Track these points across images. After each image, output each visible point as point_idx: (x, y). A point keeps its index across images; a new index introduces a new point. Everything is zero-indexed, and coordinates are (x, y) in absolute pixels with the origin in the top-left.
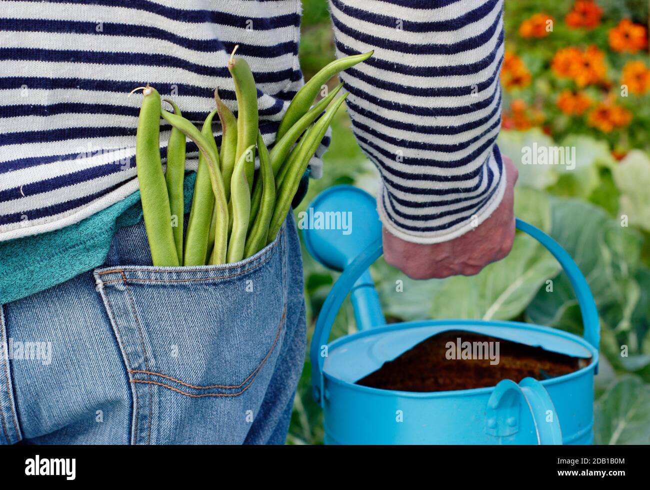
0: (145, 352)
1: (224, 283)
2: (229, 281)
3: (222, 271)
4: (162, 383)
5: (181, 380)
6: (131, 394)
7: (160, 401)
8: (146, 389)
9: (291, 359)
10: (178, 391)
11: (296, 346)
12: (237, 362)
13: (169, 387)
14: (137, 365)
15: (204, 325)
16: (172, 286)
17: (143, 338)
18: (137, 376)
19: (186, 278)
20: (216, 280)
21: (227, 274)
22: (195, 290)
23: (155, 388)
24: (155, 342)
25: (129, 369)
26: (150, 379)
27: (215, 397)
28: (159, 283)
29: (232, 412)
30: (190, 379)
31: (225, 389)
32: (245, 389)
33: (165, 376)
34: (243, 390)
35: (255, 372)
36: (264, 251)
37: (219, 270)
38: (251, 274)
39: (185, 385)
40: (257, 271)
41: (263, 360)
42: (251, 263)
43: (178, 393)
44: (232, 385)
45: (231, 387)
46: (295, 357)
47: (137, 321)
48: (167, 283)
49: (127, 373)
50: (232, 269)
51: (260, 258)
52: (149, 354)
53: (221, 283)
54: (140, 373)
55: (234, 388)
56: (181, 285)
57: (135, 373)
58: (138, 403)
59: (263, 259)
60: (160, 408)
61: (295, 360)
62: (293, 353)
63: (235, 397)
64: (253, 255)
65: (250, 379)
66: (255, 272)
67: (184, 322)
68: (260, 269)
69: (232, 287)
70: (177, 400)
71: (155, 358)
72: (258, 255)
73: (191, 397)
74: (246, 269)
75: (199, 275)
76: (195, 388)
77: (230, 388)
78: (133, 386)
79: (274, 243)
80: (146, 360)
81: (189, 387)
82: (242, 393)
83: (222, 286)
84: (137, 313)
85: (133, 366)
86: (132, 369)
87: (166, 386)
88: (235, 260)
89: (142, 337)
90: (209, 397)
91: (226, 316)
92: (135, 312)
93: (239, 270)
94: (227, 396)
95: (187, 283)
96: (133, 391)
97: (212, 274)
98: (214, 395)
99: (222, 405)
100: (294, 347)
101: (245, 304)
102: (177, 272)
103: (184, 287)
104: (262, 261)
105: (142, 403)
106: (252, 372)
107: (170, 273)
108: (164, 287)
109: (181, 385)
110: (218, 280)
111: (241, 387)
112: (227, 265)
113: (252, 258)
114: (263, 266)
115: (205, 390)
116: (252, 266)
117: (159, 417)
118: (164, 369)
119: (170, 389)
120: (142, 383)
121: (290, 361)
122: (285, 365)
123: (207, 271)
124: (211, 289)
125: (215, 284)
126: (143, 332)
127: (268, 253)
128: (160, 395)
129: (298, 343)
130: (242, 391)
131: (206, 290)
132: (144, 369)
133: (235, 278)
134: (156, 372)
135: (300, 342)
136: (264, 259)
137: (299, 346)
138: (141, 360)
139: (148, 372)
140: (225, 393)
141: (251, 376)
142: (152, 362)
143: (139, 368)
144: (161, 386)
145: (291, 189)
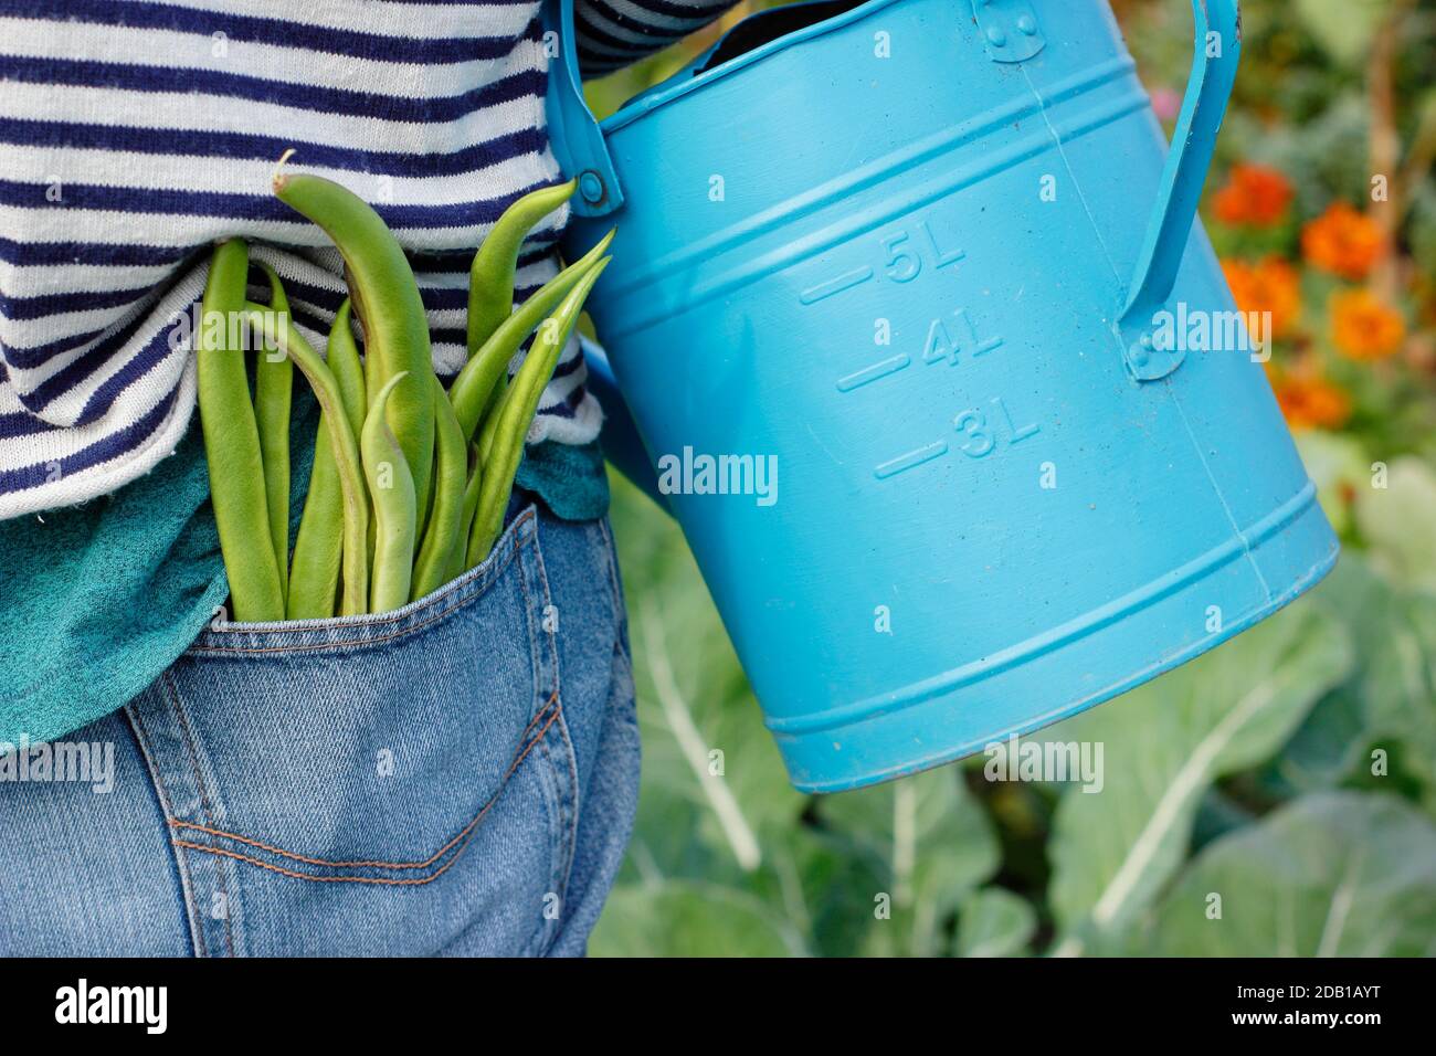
0: (203, 788)
1: (364, 652)
2: (374, 650)
3: (356, 628)
4: (242, 854)
5: (281, 848)
6: (176, 868)
7: (244, 891)
8: (210, 863)
9: (607, 810)
10: (277, 870)
11: (609, 781)
12: (410, 813)
13: (258, 864)
14: (185, 812)
15: (322, 737)
16: (251, 661)
17: (197, 761)
18: (187, 834)
19: (280, 644)
20: (344, 648)
21: (367, 635)
22: (300, 666)
23: (230, 865)
24: (224, 770)
25: (169, 818)
26: (218, 845)
27: (367, 884)
28: (224, 654)
29: (413, 917)
30: (301, 845)
31: (391, 870)
32: (442, 870)
33: (246, 841)
34: (437, 874)
35: (462, 835)
36: (453, 584)
37: (348, 627)
38: (426, 633)
39: (290, 858)
40: (441, 625)
41: (481, 810)
42: (421, 611)
43: (277, 873)
44: (405, 863)
45: (403, 866)
46: (612, 804)
47: (183, 726)
48: (241, 655)
49: (165, 826)
50: (376, 626)
51: (443, 599)
52: (213, 793)
53: (356, 653)
54: (194, 830)
55: (410, 868)
56: (269, 658)
57: (183, 828)
58: (192, 889)
59: (451, 602)
60: (244, 905)
61: (613, 809)
62: (606, 797)
63: (417, 886)
64: (425, 595)
65: (452, 848)
66: (436, 628)
67: (279, 730)
68: (448, 621)
69: (382, 661)
70: (277, 888)
71: (226, 803)
72: (438, 593)
73: (306, 881)
74: (412, 623)
75: (306, 639)
76: (311, 864)
77: (402, 869)
78: (179, 852)
79: (482, 567)
80: (206, 805)
81: (300, 861)
82: (436, 879)
83: (358, 659)
84: (184, 711)
85: (178, 814)
86: (176, 819)
87: (253, 860)
88: (386, 605)
89: (195, 758)
90: (353, 884)
91: (372, 719)
92: (179, 710)
93: (395, 627)
94: (397, 885)
95: (281, 654)
96: (181, 863)
97: (333, 636)
98: (364, 880)
99: (388, 903)
100: (606, 785)
101: (418, 694)
102: (259, 634)
103: (277, 662)
104: (449, 605)
105: (202, 891)
106: (456, 835)
107: (245, 634)
108: (235, 660)
109: (282, 857)
110: (347, 648)
111: (430, 865)
112: (367, 618)
113: (424, 601)
114: (456, 616)
115: (336, 868)
116: (424, 617)
117: (245, 924)
118: (246, 825)
119: (261, 867)
120: (201, 851)
121: (604, 815)
122: (597, 826)
123: (322, 630)
124: (335, 664)
125: (342, 656)
126: (197, 749)
127: (465, 589)
128: (242, 880)
129: (612, 774)
130: (433, 874)
131: (322, 667)
132: (203, 823)
133: (389, 642)
134: (229, 832)
135: (616, 773)
136: (456, 600)
137: (616, 780)
138: (195, 804)
139: (212, 831)
140: (391, 878)
141: (455, 841)
142: (220, 811)
143: (191, 818)
144: (242, 860)
145: (509, 458)
